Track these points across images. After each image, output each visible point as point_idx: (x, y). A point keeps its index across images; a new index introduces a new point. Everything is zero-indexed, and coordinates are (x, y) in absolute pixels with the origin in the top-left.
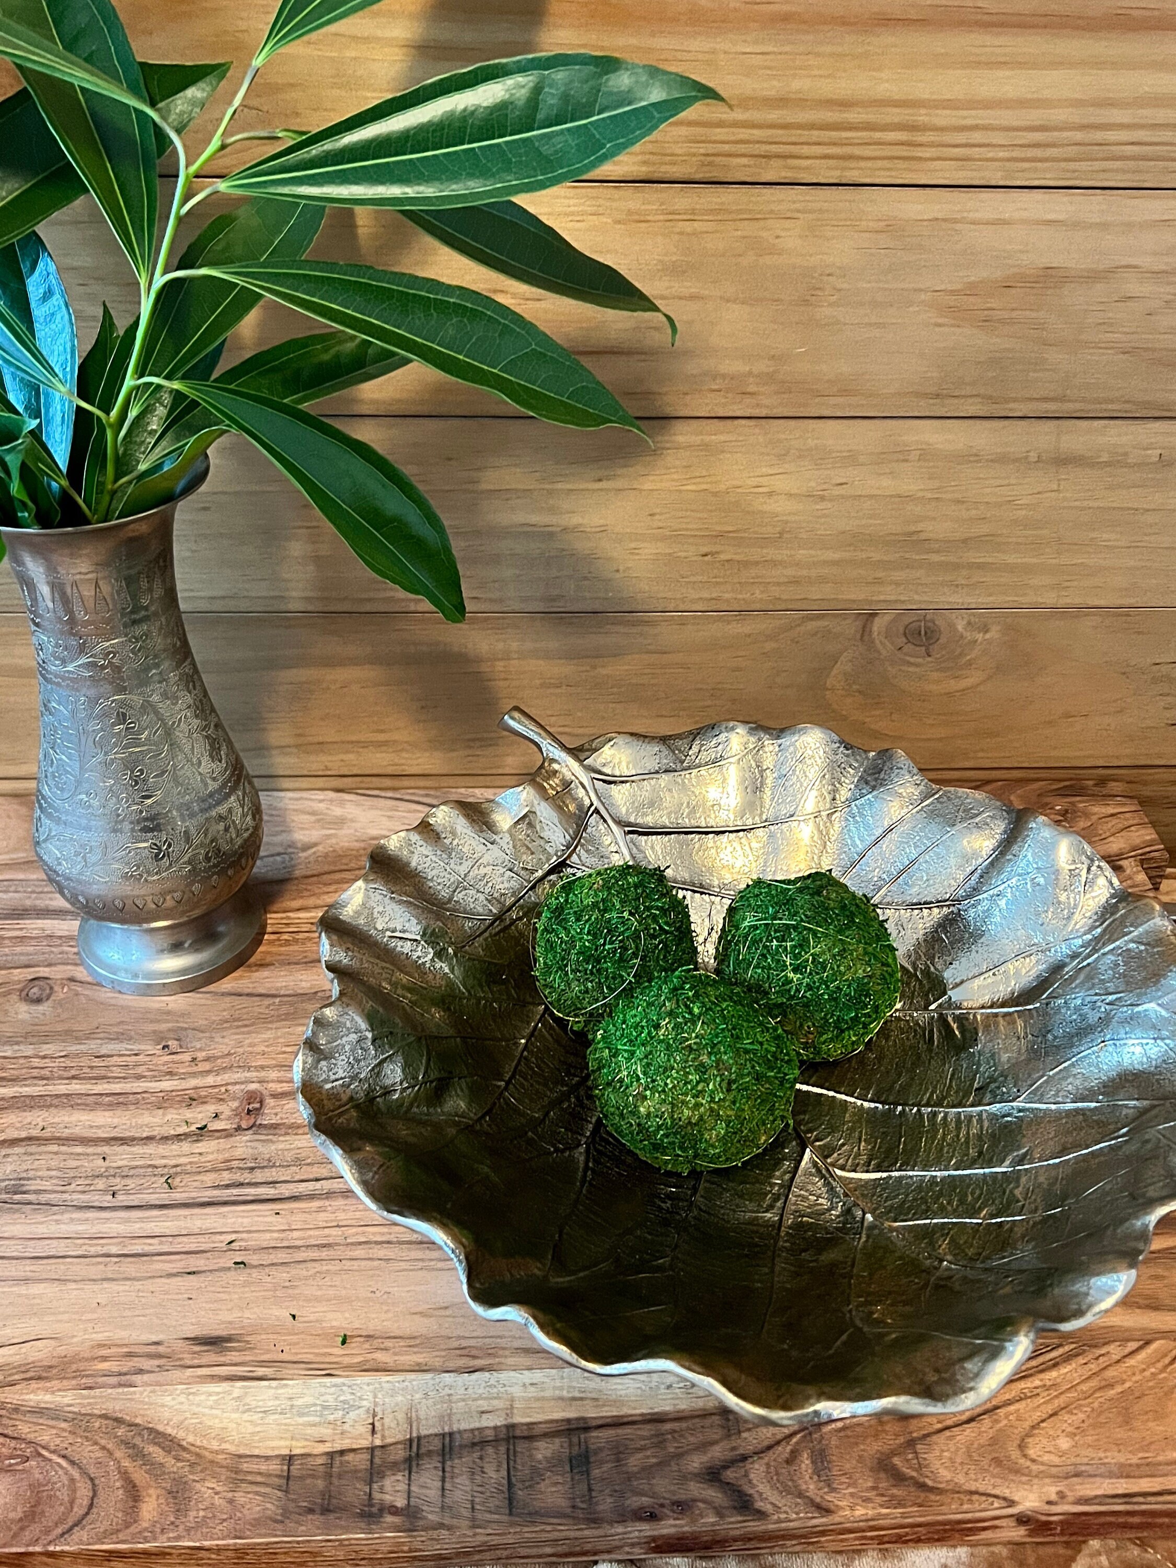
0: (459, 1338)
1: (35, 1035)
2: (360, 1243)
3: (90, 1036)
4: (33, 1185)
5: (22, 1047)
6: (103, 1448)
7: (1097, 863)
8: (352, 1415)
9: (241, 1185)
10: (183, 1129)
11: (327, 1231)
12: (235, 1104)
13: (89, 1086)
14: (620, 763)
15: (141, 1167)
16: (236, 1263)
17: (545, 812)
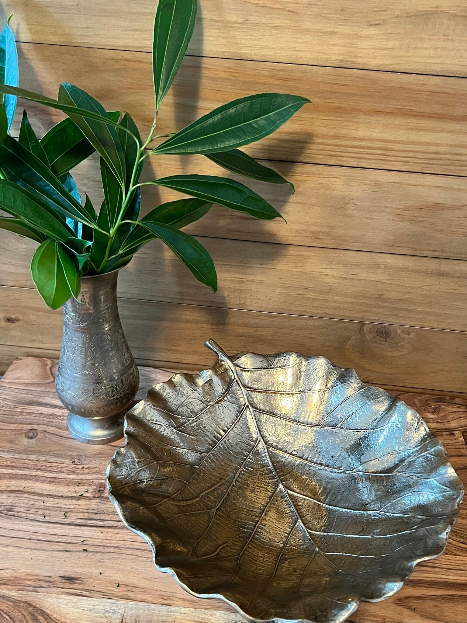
0: (160, 591)
1: (27, 451)
2: (131, 548)
3: (48, 454)
4: (16, 509)
5: (23, 455)
6: (23, 614)
7: (421, 421)
8: (115, 615)
9: (91, 519)
10: (74, 495)
11: (119, 542)
12: (95, 487)
13: (43, 473)
14: (247, 363)
15: (56, 507)
16: (84, 550)
17: (216, 380)
